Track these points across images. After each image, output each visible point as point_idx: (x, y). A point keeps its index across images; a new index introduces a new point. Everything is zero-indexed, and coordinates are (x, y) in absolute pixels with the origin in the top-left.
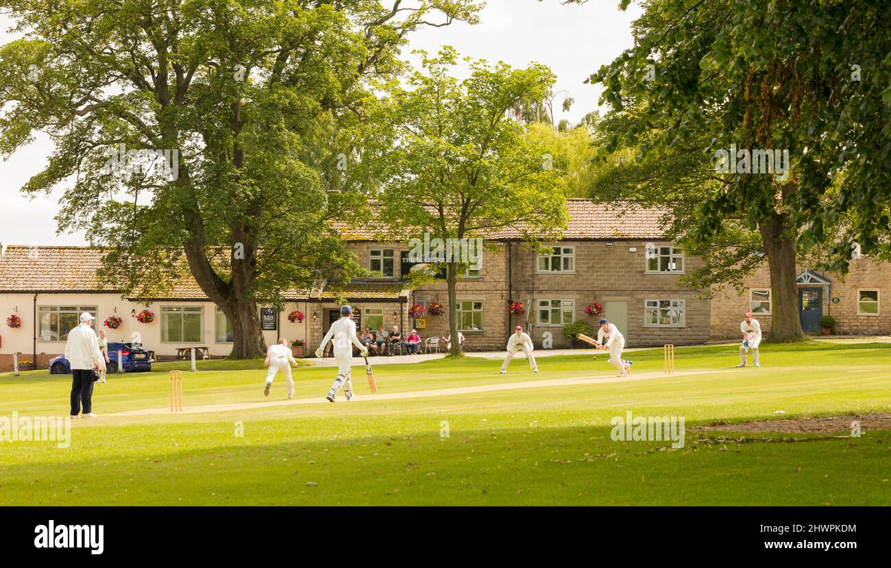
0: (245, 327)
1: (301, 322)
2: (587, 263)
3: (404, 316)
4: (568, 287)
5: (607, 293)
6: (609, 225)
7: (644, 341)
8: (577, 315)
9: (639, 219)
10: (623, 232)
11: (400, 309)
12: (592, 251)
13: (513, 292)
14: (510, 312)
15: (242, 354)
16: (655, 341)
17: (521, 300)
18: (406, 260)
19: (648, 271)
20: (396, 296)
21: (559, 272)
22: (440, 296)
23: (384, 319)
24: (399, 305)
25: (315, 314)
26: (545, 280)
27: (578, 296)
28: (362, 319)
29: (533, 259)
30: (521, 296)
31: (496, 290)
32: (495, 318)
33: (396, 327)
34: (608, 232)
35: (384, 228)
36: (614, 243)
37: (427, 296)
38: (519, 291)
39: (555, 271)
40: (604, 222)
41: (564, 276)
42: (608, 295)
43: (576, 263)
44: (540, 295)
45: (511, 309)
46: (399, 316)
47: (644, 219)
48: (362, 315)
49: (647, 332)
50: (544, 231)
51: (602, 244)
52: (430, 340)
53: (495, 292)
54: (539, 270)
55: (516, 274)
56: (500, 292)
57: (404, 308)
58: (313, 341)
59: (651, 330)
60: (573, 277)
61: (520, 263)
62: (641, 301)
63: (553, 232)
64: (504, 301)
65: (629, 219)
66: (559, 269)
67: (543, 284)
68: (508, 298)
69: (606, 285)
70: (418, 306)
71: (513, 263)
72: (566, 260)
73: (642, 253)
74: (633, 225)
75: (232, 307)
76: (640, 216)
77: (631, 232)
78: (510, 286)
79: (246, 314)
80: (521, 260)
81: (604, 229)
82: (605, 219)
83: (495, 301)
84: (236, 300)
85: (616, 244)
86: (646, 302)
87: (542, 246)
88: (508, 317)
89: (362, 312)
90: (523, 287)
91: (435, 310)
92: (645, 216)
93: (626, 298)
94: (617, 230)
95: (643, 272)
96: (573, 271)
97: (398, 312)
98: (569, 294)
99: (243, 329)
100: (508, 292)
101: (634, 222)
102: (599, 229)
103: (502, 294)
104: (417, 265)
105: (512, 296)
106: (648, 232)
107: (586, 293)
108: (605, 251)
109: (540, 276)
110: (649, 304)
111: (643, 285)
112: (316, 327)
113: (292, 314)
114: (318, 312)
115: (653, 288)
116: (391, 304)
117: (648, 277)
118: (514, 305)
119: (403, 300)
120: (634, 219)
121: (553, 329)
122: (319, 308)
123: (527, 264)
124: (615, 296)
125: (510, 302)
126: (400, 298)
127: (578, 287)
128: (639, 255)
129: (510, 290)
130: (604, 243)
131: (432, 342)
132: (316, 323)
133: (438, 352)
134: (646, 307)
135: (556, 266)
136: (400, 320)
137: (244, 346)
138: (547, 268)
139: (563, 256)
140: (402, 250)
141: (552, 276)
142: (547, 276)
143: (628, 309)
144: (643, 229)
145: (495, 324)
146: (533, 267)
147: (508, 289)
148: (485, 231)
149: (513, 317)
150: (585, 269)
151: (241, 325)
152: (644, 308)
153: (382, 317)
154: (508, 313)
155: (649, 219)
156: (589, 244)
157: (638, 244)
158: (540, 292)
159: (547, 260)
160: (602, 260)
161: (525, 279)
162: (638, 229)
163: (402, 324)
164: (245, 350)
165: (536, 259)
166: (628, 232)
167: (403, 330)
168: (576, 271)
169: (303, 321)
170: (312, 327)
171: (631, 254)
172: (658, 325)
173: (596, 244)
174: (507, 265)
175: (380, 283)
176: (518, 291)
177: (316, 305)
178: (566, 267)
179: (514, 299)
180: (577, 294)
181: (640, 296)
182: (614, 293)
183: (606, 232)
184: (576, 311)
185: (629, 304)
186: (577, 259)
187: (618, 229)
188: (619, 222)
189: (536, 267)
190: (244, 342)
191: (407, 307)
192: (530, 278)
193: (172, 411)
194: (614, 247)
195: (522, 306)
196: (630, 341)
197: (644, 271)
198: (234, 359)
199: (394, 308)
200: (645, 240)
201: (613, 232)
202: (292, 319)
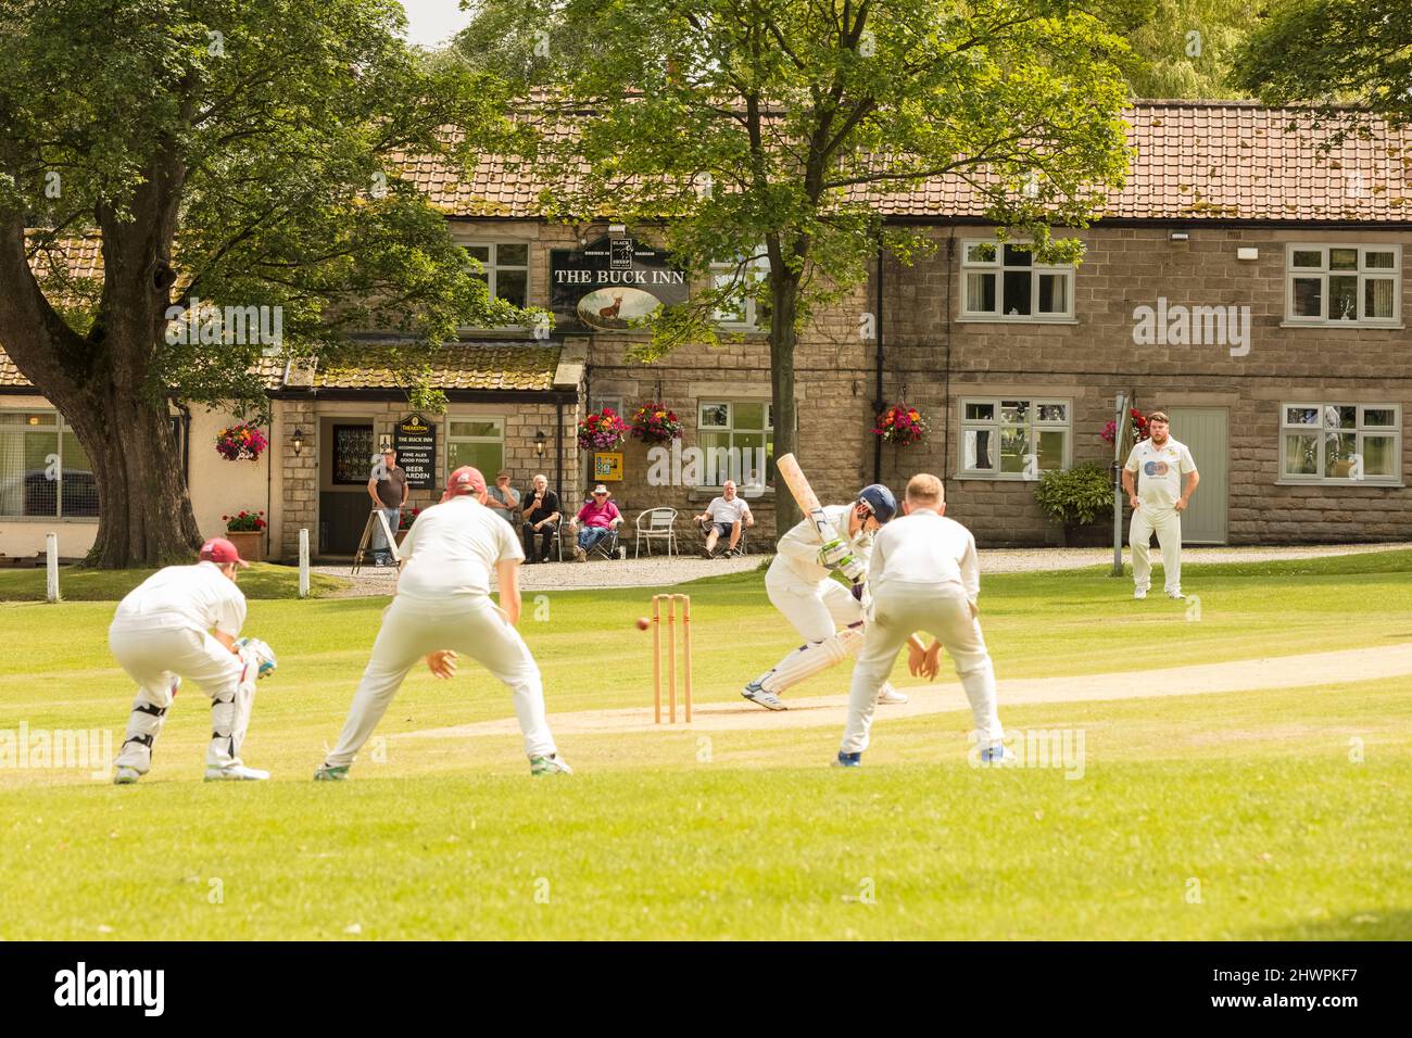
0: (138, 468)
1: (254, 458)
2: (1111, 294)
3: (565, 443)
4: (1050, 364)
5: (1170, 381)
6: (1173, 181)
7: (1276, 526)
8: (1077, 446)
9: (1262, 162)
10: (1217, 201)
11: (554, 422)
12: (1124, 257)
13: (887, 376)
14: (879, 437)
15: (127, 555)
16: (1310, 527)
17: (910, 399)
18: (565, 278)
19: (1292, 318)
20: (541, 382)
21: (1024, 319)
22: (667, 388)
23: (506, 453)
24: (552, 410)
25: (298, 433)
26: (982, 342)
27: (1081, 391)
28: (440, 450)
29: (950, 280)
30: (911, 387)
31: (838, 370)
32: (833, 455)
33: (542, 478)
34: (1174, 200)
35: (498, 178)
36: (1193, 231)
37: (629, 384)
38: (905, 372)
39: (1014, 317)
40: (1159, 171)
41: (1040, 331)
42: (1171, 390)
43: (1078, 293)
44: (968, 387)
45: (879, 426)
46: (551, 444)
47: (1277, 163)
48: (440, 440)
49: (1287, 501)
50: (1046, 193)
51: (1156, 237)
52: (648, 516)
53: (832, 375)
54: (966, 313)
55: (897, 321)
56: (848, 375)
57: (567, 420)
58: (291, 516)
59: (1296, 492)
60: (1068, 332)
61: (909, 290)
62: (1269, 407)
63: (1077, 198)
64: (859, 402)
65: (1232, 162)
66: (1025, 310)
67: (978, 352)
68: (873, 392)
69: (1166, 359)
70: (606, 414)
71: (888, 290)
72: (1046, 282)
73: (1273, 265)
74: (1246, 182)
75: (99, 413)
76: (1262, 153)
77: (1240, 200)
78: (880, 359)
79: (140, 433)
80: (911, 281)
81: (1158, 191)
82: (1159, 161)
83: (832, 403)
84: (112, 387)
85: (1199, 235)
86: (1285, 407)
87: (967, 243)
88: (872, 450)
89: (440, 429)
90: (917, 363)
91: (656, 426)
92: (1277, 153)
93: (1224, 398)
94: (1199, 196)
95: (1277, 320)
96: (1068, 316)
97: (547, 432)
98: (1057, 383)
99: (132, 478)
100: (873, 375)
101: (1246, 172)
102: (1144, 190)
103: (855, 381)
104: (599, 293)
105: (884, 390)
106: (1291, 202)
107: (1106, 380)
108: (1168, 256)
109: (969, 329)
110: (1294, 416)
111: (1279, 359)
112: (301, 474)
113: (230, 433)
114: (308, 428)
115: (1306, 368)
116: (528, 408)
117: (1292, 336)
118: (891, 413)
119: (562, 396)
120: (1247, 162)
121: (1004, 488)
122: (310, 417)
123: (930, 291)
124: (1191, 390)
125: (879, 406)
126: (558, 389)
127: (1081, 365)
128: (1266, 272)
129: (879, 371)
130: (1164, 231)
131: (654, 522)
132: (299, 461)
133: (674, 553)
134: (1285, 424)
135: (1017, 298)
136: (553, 454)
137: (134, 527)
138: (989, 305)
139: (1038, 270)
140: (554, 245)
141: (1005, 330)
142: (992, 330)
143: (1231, 429)
144: (1276, 192)
145: (833, 473)
146: (949, 304)
147: (873, 366)
148: (873, 190)
149: (887, 451)
150: (1105, 310)
151: (124, 465)
152: (1277, 429)
153: (499, 446)
154: (871, 438)
155: (1291, 163)
156: (1117, 235)
157: (1262, 236)
158: (969, 376)
159: (989, 281)
160: (1155, 282)
161: (925, 337)
162: (1262, 192)
163: (559, 469)
164: (136, 541)
165: (957, 279)
166: (1232, 201)
167: (564, 485)
168: (1077, 317)
169: (262, 456)
170: (289, 474)
171: (1242, 267)
172: (1320, 478)
173: (1138, 236)
174: (869, 295)
175: (487, 345)
176: (903, 373)
177: (300, 407)
178: (1046, 306)
179: (889, 397)
180: (1079, 384)
181: (1267, 393)
182: (1191, 382)
183: (1167, 199)
184: (1077, 434)
185: (1232, 420)
186: (1079, 281)
187: (1202, 191)
188: (1202, 171)
189: (956, 302)
190: (135, 515)
191: (575, 417)
192: (940, 336)
193: (658, 721)
194: (1192, 244)
195: (915, 417)
196: (1237, 526)
197: (1281, 319)
198: (104, 568)
199: (537, 421)
200: (1283, 224)
201: (1188, 200)
202: (229, 447)
